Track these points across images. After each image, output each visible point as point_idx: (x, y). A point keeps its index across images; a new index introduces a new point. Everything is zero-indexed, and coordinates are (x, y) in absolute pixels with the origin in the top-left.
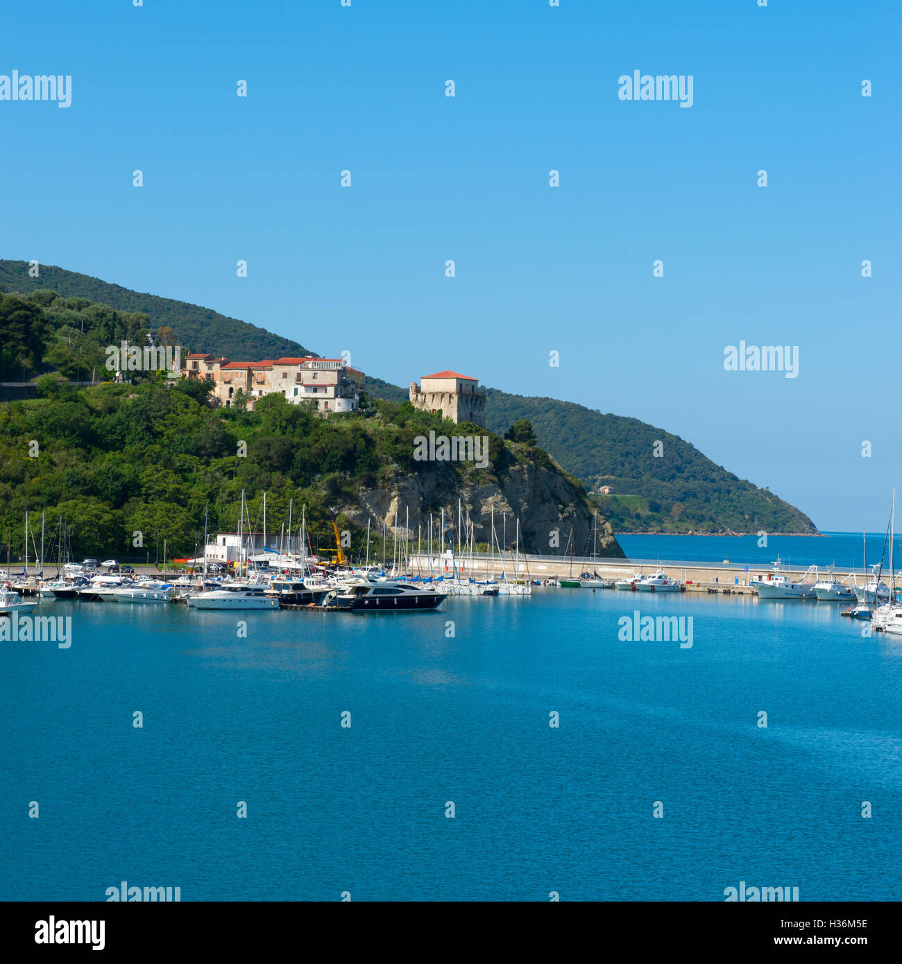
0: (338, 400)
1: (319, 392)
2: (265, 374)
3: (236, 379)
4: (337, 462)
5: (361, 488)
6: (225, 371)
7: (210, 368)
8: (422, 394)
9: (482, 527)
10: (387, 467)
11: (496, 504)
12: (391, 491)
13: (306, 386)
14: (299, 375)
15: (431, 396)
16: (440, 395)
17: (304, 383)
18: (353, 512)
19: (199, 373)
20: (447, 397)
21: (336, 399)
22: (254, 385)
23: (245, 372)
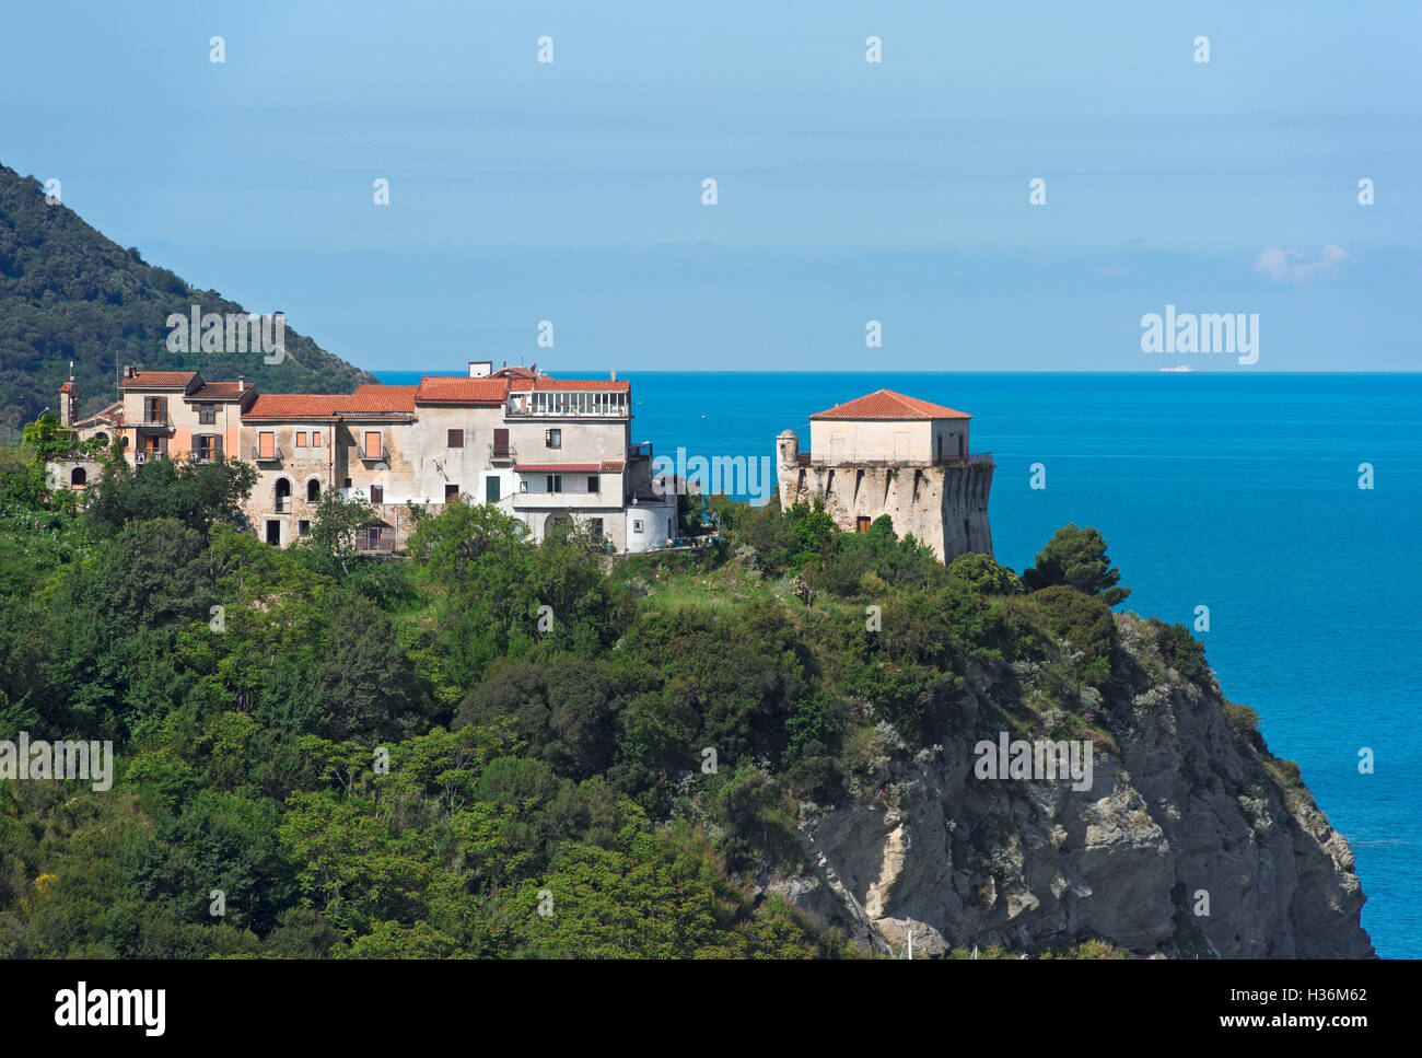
0: (635, 514)
1: (570, 491)
2: (388, 435)
3: (298, 453)
4: (734, 731)
5: (803, 806)
6: (259, 429)
7: (207, 419)
8: (820, 470)
9: (1089, 893)
10: (863, 734)
11: (1119, 817)
12: (882, 809)
13: (523, 471)
14: (501, 437)
15: (852, 475)
16: (882, 472)
17: (522, 461)
18: (797, 886)
19: (170, 435)
20: (906, 479)
21: (630, 511)
22: (356, 471)
23: (329, 433)
